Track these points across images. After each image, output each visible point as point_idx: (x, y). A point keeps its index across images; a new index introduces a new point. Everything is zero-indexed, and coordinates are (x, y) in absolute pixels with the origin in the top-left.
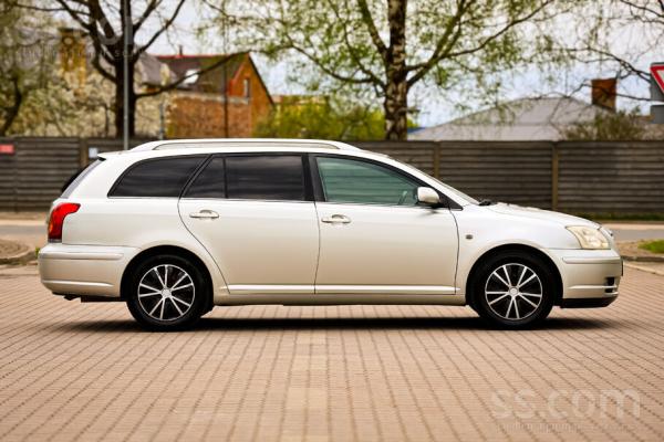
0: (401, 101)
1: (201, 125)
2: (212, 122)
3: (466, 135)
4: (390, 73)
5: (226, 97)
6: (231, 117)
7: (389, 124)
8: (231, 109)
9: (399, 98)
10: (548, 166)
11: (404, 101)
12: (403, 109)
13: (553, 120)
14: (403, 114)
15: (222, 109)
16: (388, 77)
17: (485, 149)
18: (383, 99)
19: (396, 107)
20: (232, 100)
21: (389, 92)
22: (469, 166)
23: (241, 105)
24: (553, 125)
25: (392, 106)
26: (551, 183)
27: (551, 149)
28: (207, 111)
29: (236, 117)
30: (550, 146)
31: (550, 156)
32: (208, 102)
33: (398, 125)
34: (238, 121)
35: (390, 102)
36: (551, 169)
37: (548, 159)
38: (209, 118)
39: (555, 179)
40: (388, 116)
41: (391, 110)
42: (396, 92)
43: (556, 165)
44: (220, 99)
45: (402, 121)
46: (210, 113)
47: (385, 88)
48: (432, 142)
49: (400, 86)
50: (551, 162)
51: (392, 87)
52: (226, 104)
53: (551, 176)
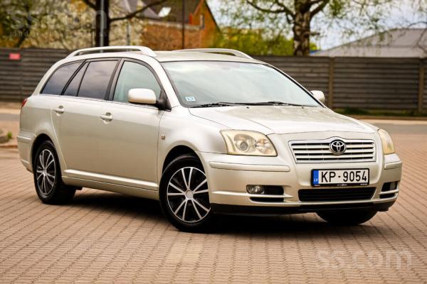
0: (306, 27)
1: (165, 44)
2: (173, 42)
3: (353, 53)
4: (298, 6)
5: (183, 25)
6: (186, 40)
7: (296, 44)
8: (187, 33)
9: (304, 24)
10: (416, 77)
11: (308, 27)
12: (307, 33)
13: (420, 43)
14: (307, 37)
15: (180, 34)
16: (296, 9)
17: (368, 64)
18: (292, 25)
19: (302, 31)
20: (187, 27)
21: (297, 19)
22: (356, 76)
23: (194, 31)
24: (420, 47)
25: (299, 30)
26: (418, 89)
27: (418, 64)
28: (170, 34)
29: (190, 39)
30: (418, 61)
31: (418, 69)
32: (170, 28)
33: (303, 44)
34: (192, 42)
35: (297, 27)
36: (418, 79)
37: (416, 72)
38: (171, 40)
39: (421, 87)
40: (296, 38)
41: (298, 33)
42: (302, 20)
43: (422, 76)
44: (179, 26)
45: (306, 42)
46: (172, 36)
47: (294, 17)
48: (328, 58)
49: (305, 16)
50: (418, 74)
51: (300, 16)
52: (183, 30)
53: (418, 84)
